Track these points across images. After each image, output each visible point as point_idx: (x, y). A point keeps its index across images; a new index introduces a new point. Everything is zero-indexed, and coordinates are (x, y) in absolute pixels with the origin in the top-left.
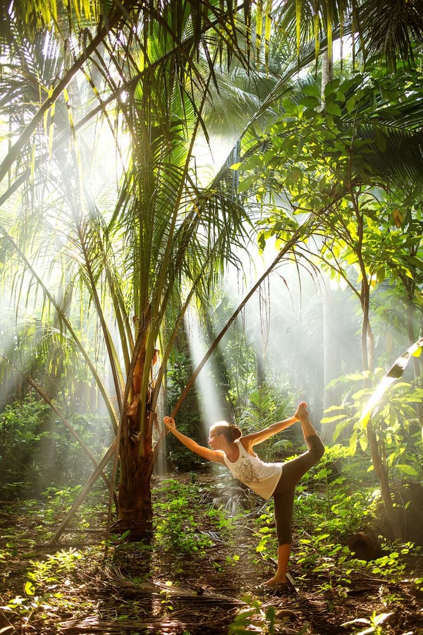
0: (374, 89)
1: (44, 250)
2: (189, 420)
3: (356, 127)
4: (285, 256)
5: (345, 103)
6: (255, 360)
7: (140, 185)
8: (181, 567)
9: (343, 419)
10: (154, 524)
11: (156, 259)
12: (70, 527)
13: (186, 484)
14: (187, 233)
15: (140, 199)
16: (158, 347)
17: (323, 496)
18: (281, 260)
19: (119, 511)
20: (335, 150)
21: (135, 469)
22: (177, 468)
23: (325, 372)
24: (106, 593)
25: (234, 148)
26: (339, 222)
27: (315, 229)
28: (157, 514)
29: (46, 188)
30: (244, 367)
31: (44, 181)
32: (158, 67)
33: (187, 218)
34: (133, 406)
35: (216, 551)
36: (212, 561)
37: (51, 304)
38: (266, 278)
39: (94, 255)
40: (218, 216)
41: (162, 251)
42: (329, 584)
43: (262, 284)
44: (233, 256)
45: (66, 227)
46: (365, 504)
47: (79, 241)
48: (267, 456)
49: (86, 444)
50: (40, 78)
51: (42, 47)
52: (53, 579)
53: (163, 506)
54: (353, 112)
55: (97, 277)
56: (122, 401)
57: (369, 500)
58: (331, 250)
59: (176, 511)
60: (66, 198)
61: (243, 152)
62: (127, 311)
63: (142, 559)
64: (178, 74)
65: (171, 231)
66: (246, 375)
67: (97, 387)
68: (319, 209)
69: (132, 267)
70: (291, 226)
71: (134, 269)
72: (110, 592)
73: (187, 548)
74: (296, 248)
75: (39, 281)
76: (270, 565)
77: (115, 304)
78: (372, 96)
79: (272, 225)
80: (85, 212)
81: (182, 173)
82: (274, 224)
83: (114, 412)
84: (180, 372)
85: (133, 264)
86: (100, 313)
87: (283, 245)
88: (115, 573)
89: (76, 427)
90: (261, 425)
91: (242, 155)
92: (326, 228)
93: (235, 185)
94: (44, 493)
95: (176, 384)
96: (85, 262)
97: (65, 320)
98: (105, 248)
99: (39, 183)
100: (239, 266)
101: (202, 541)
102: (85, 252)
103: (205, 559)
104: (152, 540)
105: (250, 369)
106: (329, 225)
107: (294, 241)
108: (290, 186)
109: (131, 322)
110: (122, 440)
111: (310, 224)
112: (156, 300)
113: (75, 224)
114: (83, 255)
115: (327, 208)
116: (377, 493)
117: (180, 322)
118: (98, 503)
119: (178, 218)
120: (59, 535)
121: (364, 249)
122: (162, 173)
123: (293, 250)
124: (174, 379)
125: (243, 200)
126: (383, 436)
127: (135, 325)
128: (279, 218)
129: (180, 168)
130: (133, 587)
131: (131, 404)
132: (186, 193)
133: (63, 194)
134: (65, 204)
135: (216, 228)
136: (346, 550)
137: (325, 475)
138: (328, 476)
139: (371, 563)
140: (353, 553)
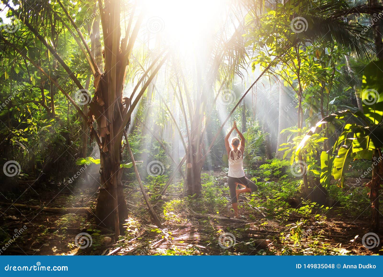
4: (265, 74)
9: (288, 149)
17: (277, 184)
18: (262, 76)
38: (255, 84)
43: (253, 86)
44: (240, 73)
46: (296, 186)
57: (298, 185)
70: (267, 60)
74: (269, 71)
79: (259, 60)
87: (263, 69)
88: (190, 210)
90: (247, 149)
94: (147, 178)
100: (243, 78)
107: (268, 68)
116: (301, 182)
121: (301, 71)
126: (305, 157)
130: (201, 215)
135: (233, 59)
136: (287, 204)
137: (278, 173)
138: (280, 174)
139: (297, 210)
140: (290, 206)
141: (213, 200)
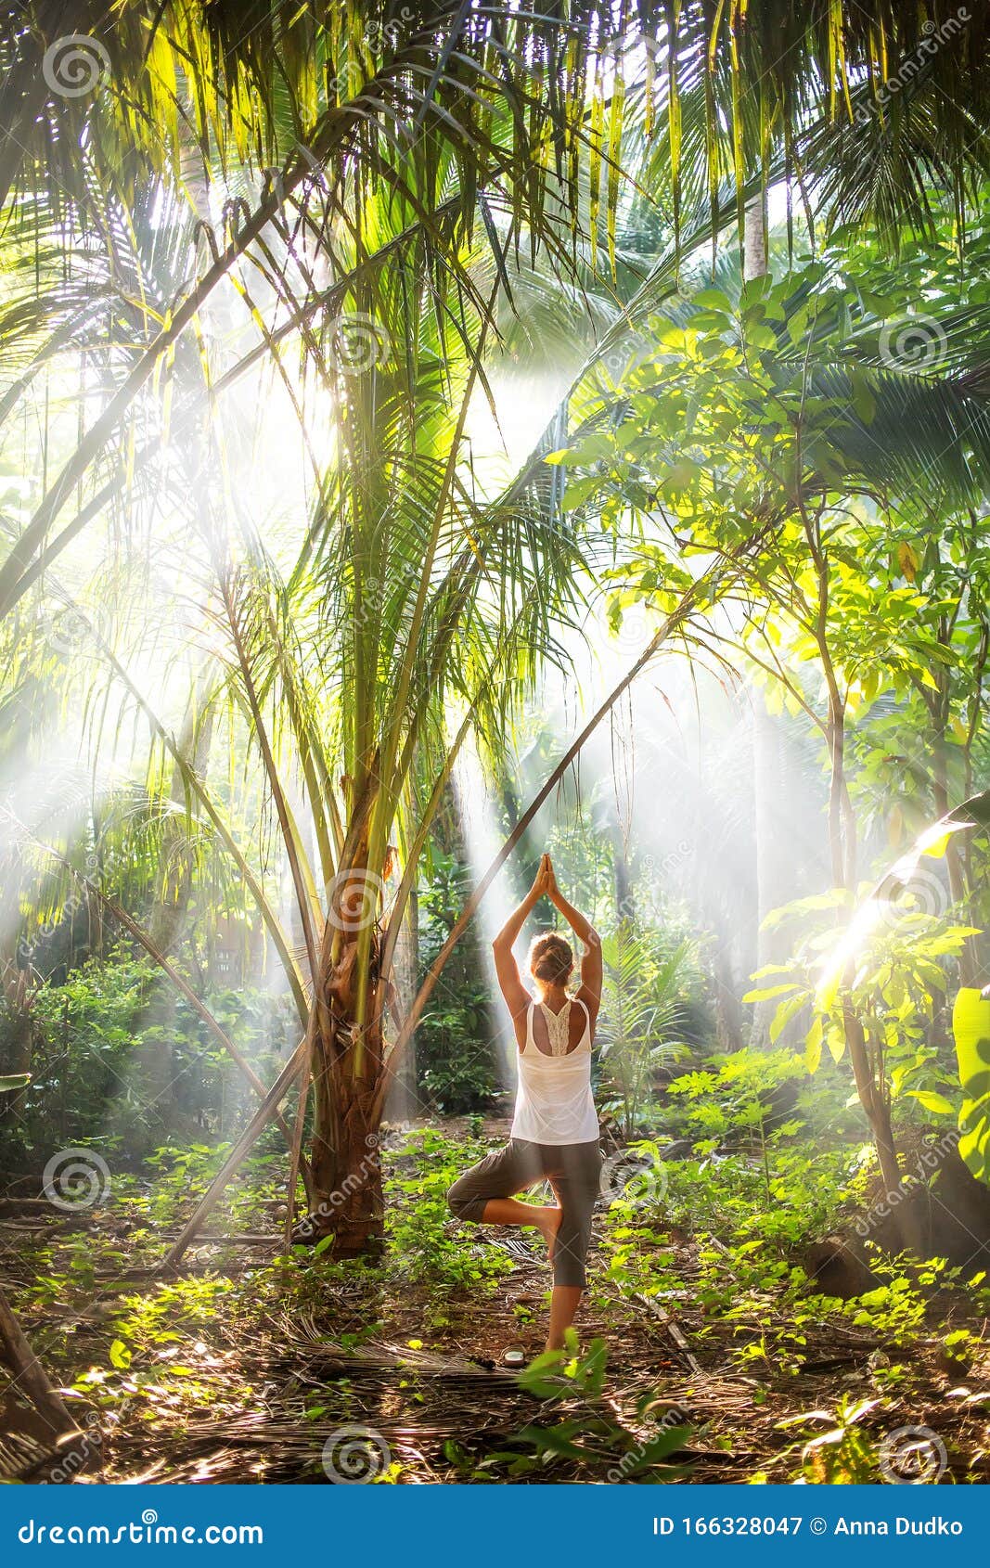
0: (845, 293)
1: (150, 636)
2: (467, 1000)
3: (811, 372)
4: (666, 644)
5: (786, 323)
6: (611, 868)
7: (355, 499)
8: (445, 1315)
9: (792, 993)
10: (387, 1225)
11: (389, 653)
12: (205, 1232)
13: (461, 1140)
14: (456, 599)
15: (357, 527)
16: (395, 841)
17: (757, 1165)
18: (656, 653)
19: (312, 1196)
20: (767, 421)
21: (345, 1104)
22: (440, 1106)
23: (760, 893)
24: (282, 1368)
25: (555, 417)
26: (778, 570)
27: (729, 587)
28: (394, 1205)
29: (156, 509)
30: (587, 884)
31: (154, 493)
32: (390, 258)
33: (456, 568)
34: (340, 968)
35: (521, 1281)
36: (512, 1303)
37: (167, 750)
38: (625, 691)
39: (257, 646)
40: (521, 560)
41: (402, 636)
42: (758, 1345)
43: (616, 704)
44: (555, 647)
45: (200, 588)
46: (843, 1178)
47: (226, 617)
48: (635, 1077)
49: (243, 1054)
50: (145, 277)
51: (149, 213)
52: (172, 1336)
53: (409, 1186)
54: (804, 341)
55: (265, 691)
56: (318, 958)
57: (852, 1170)
58: (761, 631)
59: (435, 1196)
60: (197, 527)
61: (573, 426)
62: (328, 765)
63: (360, 1297)
64: (431, 272)
65: (422, 593)
66: (591, 901)
67: (264, 930)
68: (737, 544)
69: (340, 671)
70: (677, 580)
71: (344, 675)
72: (290, 1365)
73: (458, 1275)
74: (687, 627)
75: (141, 702)
76: (636, 1311)
77: (303, 749)
78: (842, 307)
79: (636, 579)
80: (237, 556)
81: (443, 471)
82: (640, 576)
83: (301, 981)
84: (446, 894)
85: (341, 665)
86: (270, 768)
87: (661, 620)
88: (302, 1328)
89: (219, 1017)
90: (620, 1009)
91: (571, 432)
92: (750, 583)
93: (558, 496)
94: (150, 1160)
95: (437, 922)
96: (237, 663)
97: (196, 786)
98: (280, 630)
99: (142, 496)
100: (566, 664)
101: (491, 1261)
102: (238, 640)
103: (496, 1299)
104: (384, 1258)
105: (600, 889)
106: (757, 578)
107: (683, 613)
108: (673, 496)
109: (336, 787)
110: (318, 1042)
111: (715, 577)
112: (390, 739)
113: (217, 582)
114: (233, 647)
115: (752, 543)
116: (867, 1153)
117: (444, 787)
118: (268, 1183)
119: (434, 567)
120: (182, 1249)
121: (832, 628)
122: (401, 473)
123: (682, 632)
124: (433, 911)
125: (575, 527)
126: (878, 1027)
127: (346, 795)
128: (652, 564)
129: (439, 463)
130: (340, 1357)
131: (338, 963)
132: (450, 514)
133: (192, 518)
134: (196, 539)
135: (518, 585)
136: (798, 1275)
137: (755, 1113)
138: (765, 1117)
139: (851, 1302)
140: (813, 1283)
141: (434, 1266)
